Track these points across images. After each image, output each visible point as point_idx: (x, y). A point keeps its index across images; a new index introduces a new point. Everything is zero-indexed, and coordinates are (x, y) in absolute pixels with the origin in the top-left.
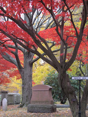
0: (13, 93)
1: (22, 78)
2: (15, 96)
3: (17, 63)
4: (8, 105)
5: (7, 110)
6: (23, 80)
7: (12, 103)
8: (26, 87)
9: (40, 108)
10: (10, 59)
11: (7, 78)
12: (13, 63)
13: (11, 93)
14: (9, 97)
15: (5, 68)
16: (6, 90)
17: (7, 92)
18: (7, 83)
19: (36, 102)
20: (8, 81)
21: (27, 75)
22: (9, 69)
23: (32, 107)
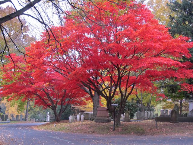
0: (89, 112)
1: (93, 102)
2: (90, 114)
3: (90, 93)
4: (84, 120)
5: (83, 122)
6: (94, 103)
7: (88, 119)
8: (96, 108)
9: (101, 120)
10: (86, 91)
11: (84, 101)
12: (88, 93)
13: (87, 112)
14: (86, 115)
15: (83, 95)
16: (84, 110)
17: (84, 111)
18: (84, 105)
19: (99, 117)
20: (85, 104)
21: (96, 101)
22: (85, 95)
23: (97, 120)
